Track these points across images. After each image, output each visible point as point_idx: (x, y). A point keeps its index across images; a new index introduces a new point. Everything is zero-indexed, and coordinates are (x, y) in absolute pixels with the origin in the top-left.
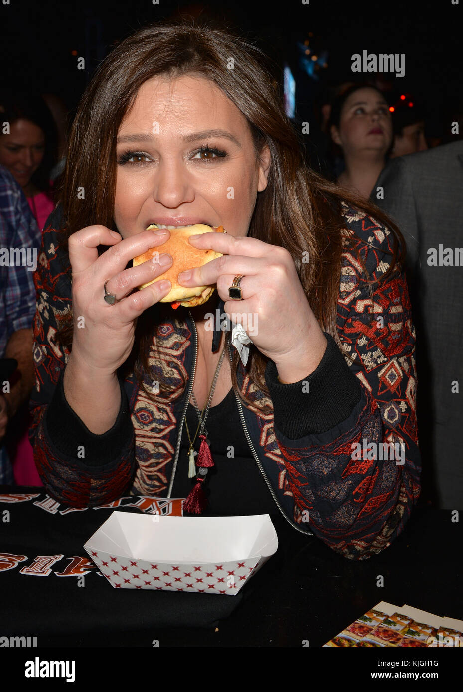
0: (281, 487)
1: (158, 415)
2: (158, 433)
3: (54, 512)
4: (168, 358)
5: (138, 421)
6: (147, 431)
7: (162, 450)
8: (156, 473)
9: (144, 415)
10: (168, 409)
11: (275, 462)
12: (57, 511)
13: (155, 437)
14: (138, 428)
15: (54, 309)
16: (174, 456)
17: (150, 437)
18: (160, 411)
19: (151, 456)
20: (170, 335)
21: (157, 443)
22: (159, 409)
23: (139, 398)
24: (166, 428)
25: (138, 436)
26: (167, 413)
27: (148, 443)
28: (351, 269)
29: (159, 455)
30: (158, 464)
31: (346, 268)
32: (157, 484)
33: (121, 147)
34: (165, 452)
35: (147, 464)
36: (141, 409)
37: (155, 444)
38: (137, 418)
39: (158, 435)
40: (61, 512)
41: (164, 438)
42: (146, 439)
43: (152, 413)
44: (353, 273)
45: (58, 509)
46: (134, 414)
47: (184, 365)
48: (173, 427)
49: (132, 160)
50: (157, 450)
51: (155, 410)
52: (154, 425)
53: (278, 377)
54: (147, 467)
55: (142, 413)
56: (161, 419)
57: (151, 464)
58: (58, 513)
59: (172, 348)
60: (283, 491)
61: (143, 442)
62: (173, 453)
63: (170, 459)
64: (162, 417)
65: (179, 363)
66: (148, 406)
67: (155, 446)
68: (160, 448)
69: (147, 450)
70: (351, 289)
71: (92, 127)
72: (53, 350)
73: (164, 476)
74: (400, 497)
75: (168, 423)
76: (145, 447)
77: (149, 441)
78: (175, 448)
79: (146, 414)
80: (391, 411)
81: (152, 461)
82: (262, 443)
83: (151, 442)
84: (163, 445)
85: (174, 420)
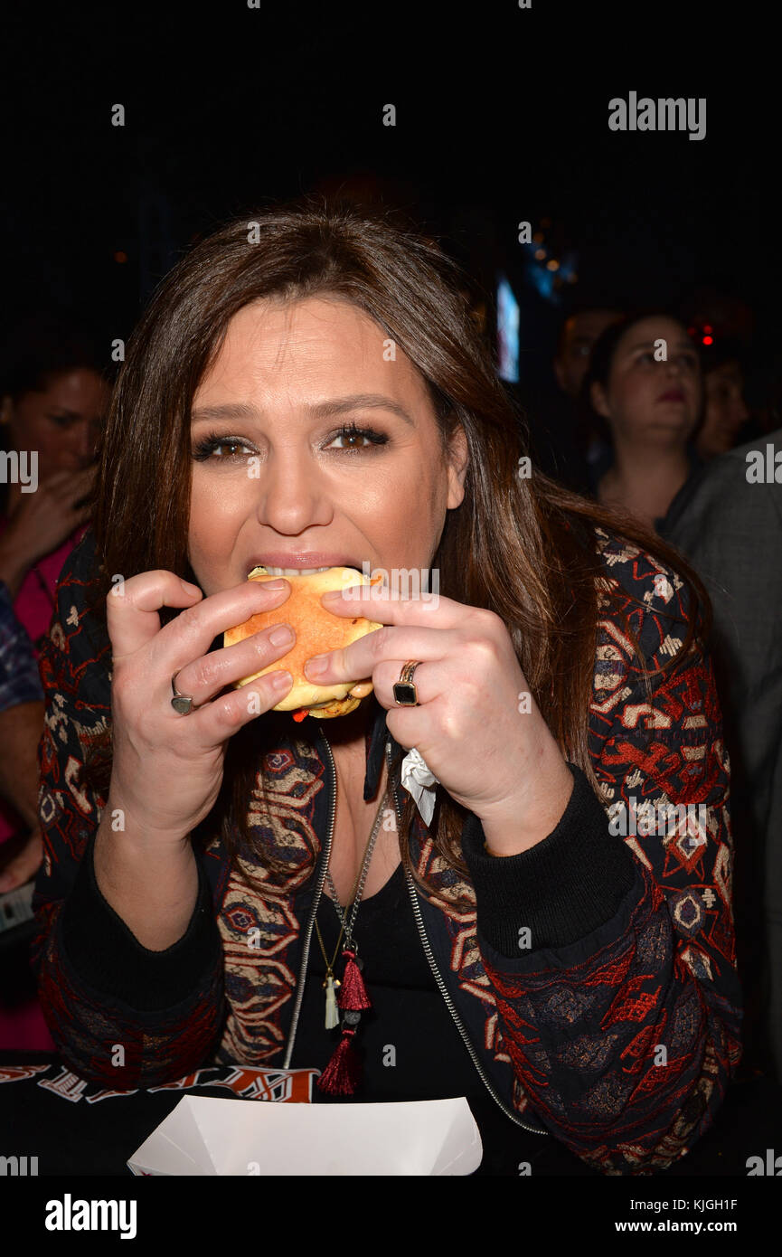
0: (489, 1046)
1: (265, 915)
2: (267, 948)
3: (76, 1098)
4: (284, 813)
5: (230, 928)
6: (246, 945)
7: (273, 980)
8: (262, 1023)
9: (241, 915)
10: (284, 903)
11: (480, 999)
12: (82, 1096)
13: (261, 957)
14: (230, 939)
15: (78, 726)
16: (294, 991)
17: (253, 957)
18: (269, 909)
19: (253, 991)
20: (287, 771)
21: (264, 966)
22: (268, 905)
23: (232, 885)
24: (281, 940)
25: (230, 954)
26: (282, 912)
27: (248, 968)
28: (613, 649)
29: (267, 989)
30: (267, 1005)
31: (605, 648)
32: (265, 1042)
33: (200, 429)
34: (279, 983)
35: (246, 1006)
36: (236, 906)
37: (261, 970)
38: (227, 921)
39: (266, 953)
40: (88, 1099)
41: (276, 957)
42: (244, 961)
43: (254, 913)
44: (617, 657)
45: (82, 1092)
46: (223, 915)
47: (313, 826)
48: (293, 937)
49: (218, 452)
50: (264, 980)
51: (260, 906)
53: (485, 845)
54: (245, 1011)
55: (238, 912)
56: (271, 924)
57: (254, 1005)
58: (83, 1100)
59: (289, 794)
60: (494, 1052)
61: (238, 965)
62: (294, 984)
63: (288, 996)
64: (273, 919)
65: (304, 820)
66: (247, 899)
67: (260, 973)
68: (270, 976)
69: (245, 980)
70: (614, 685)
71: (146, 392)
72: (75, 801)
73: (278, 1027)
74: (705, 1065)
75: (284, 930)
76: (242, 974)
77: (250, 964)
78: (296, 975)
79: (244, 914)
80: (688, 906)
81: (256, 1000)
82: (455, 965)
83: (252, 966)
84: (275, 971)
85: (295, 925)
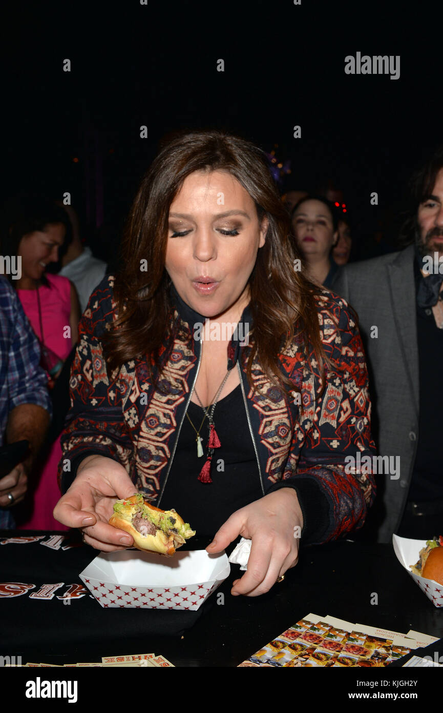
1: (163, 420)
2: (161, 437)
4: (176, 376)
5: (147, 426)
6: (152, 435)
7: (161, 454)
8: (153, 477)
9: (152, 420)
10: (171, 414)
11: (267, 448)
13: (158, 442)
14: (146, 431)
15: (91, 346)
16: (169, 460)
17: (154, 441)
18: (165, 417)
19: (152, 457)
20: (179, 361)
21: (158, 446)
22: (165, 415)
23: (151, 406)
24: (168, 432)
25: (146, 438)
26: (170, 418)
27: (152, 446)
29: (158, 458)
30: (156, 467)
31: (327, 320)
32: (151, 488)
34: (163, 455)
35: (147, 465)
36: (152, 415)
37: (157, 448)
38: (146, 424)
39: (160, 440)
41: (163, 442)
42: (151, 442)
43: (158, 418)
44: (332, 323)
46: (145, 420)
47: (187, 382)
48: (173, 430)
50: (157, 453)
51: (161, 416)
52: (159, 429)
54: (146, 468)
55: (151, 418)
56: (165, 424)
57: (151, 465)
59: (180, 370)
60: (268, 474)
61: (148, 443)
62: (169, 457)
63: (166, 463)
64: (166, 421)
65: (184, 380)
66: (156, 412)
68: (160, 451)
69: (149, 451)
70: (332, 333)
72: (86, 377)
73: (158, 481)
75: (169, 427)
76: (149, 448)
78: (171, 452)
79: (154, 419)
81: (152, 462)
82: (260, 432)
83: (154, 445)
84: (162, 449)
85: (175, 424)
